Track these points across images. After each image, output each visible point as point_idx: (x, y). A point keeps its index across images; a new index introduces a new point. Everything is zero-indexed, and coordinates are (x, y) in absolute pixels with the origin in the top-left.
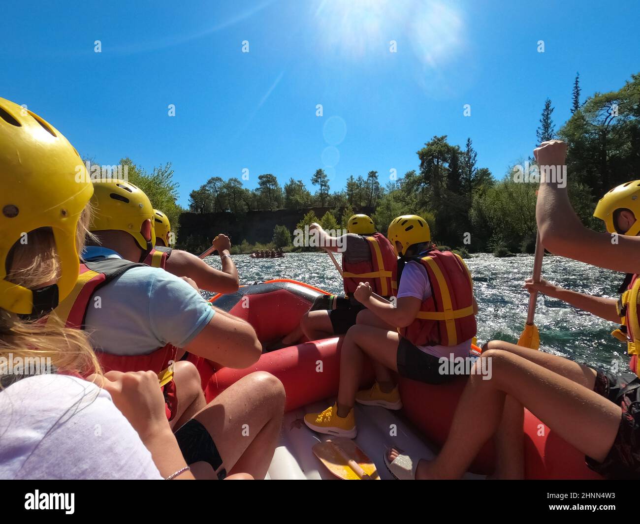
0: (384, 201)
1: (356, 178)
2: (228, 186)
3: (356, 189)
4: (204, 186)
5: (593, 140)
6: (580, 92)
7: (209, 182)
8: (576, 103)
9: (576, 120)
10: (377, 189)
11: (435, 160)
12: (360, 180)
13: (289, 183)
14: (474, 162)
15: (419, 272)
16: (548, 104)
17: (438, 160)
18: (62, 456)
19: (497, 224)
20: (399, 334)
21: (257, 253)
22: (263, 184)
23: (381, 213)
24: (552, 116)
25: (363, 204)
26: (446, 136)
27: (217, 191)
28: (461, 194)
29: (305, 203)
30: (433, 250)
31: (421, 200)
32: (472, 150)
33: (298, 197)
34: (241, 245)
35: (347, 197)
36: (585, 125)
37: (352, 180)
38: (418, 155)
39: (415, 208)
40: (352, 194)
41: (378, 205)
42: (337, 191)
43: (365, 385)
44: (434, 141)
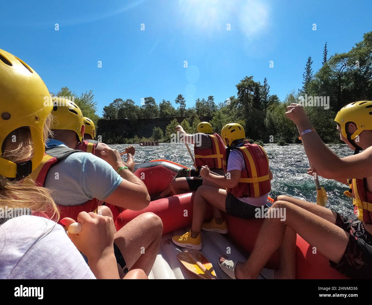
0: (217, 114)
1: (201, 100)
2: (126, 104)
3: (201, 106)
4: (112, 104)
5: (334, 80)
6: (327, 52)
7: (115, 101)
8: (325, 58)
9: (325, 69)
10: (213, 106)
11: (246, 90)
12: (203, 101)
13: (162, 103)
14: (268, 91)
15: (239, 155)
16: (310, 60)
17: (248, 90)
18: (35, 266)
19: (280, 127)
20: (227, 191)
21: (143, 143)
22: (146, 103)
23: (215, 120)
24: (312, 66)
25: (205, 115)
26: (253, 76)
27: (119, 107)
28: (260, 110)
29: (171, 114)
30: (247, 143)
31: (238, 113)
32: (267, 85)
33: (167, 111)
34: (134, 138)
35: (196, 111)
36: (330, 71)
37: (199, 101)
38: (236, 87)
39: (235, 117)
40: (199, 109)
41: (214, 115)
42: (190, 107)
43: (207, 220)
44: (246, 79)
